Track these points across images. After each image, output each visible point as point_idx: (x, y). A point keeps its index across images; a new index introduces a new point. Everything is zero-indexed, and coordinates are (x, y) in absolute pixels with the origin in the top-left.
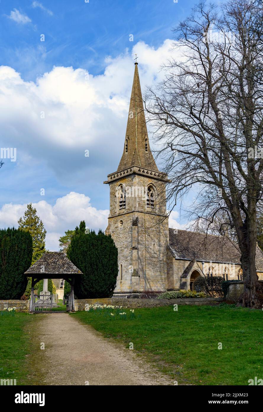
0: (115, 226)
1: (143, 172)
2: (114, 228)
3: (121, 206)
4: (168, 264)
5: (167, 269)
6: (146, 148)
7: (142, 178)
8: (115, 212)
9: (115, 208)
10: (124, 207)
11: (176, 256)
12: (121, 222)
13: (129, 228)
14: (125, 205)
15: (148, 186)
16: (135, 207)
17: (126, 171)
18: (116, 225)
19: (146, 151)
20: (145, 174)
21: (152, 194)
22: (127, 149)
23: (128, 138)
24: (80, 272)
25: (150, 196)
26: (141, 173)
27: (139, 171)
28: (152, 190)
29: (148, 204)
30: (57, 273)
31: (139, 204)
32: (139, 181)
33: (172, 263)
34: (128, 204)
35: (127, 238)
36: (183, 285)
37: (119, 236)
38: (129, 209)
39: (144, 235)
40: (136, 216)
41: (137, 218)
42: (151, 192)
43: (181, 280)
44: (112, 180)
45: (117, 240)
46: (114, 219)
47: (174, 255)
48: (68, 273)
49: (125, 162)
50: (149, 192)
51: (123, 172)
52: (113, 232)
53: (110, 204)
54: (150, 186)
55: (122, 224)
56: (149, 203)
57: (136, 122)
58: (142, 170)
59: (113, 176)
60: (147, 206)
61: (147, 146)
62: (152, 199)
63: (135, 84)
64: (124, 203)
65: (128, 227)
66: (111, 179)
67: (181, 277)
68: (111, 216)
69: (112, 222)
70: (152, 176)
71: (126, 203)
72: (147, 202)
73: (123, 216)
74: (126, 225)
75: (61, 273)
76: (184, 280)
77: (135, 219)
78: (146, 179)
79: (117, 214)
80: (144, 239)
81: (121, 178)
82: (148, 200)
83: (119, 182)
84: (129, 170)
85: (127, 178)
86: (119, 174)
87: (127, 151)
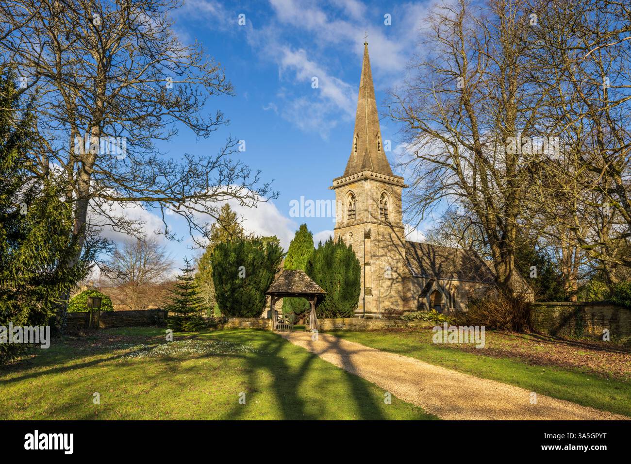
1: (376, 176)
3: (350, 215)
6: (379, 147)
7: (375, 183)
8: (343, 223)
10: (354, 217)
11: (414, 273)
12: (351, 234)
14: (355, 214)
15: (382, 192)
16: (367, 218)
17: (356, 176)
19: (379, 150)
20: (378, 178)
21: (385, 201)
22: (356, 148)
23: (358, 135)
25: (383, 204)
26: (374, 177)
27: (372, 175)
28: (386, 197)
29: (381, 214)
32: (372, 187)
33: (408, 281)
34: (359, 214)
36: (421, 306)
38: (360, 220)
40: (369, 228)
41: (370, 230)
43: (419, 301)
44: (339, 185)
46: (341, 230)
47: (411, 272)
49: (355, 164)
50: (383, 199)
51: (352, 176)
54: (384, 192)
55: (351, 236)
56: (382, 212)
57: (367, 116)
58: (375, 174)
59: (340, 180)
60: (380, 216)
61: (380, 145)
64: (354, 213)
65: (359, 240)
66: (337, 183)
67: (419, 298)
68: (337, 227)
69: (339, 233)
70: (386, 180)
71: (357, 213)
72: (380, 211)
73: (352, 227)
74: (357, 238)
76: (422, 300)
77: (367, 231)
78: (380, 185)
79: (345, 224)
80: (377, 254)
81: (350, 183)
82: (381, 209)
83: (347, 188)
84: (360, 174)
85: (357, 184)
86: (347, 178)
87: (356, 151)
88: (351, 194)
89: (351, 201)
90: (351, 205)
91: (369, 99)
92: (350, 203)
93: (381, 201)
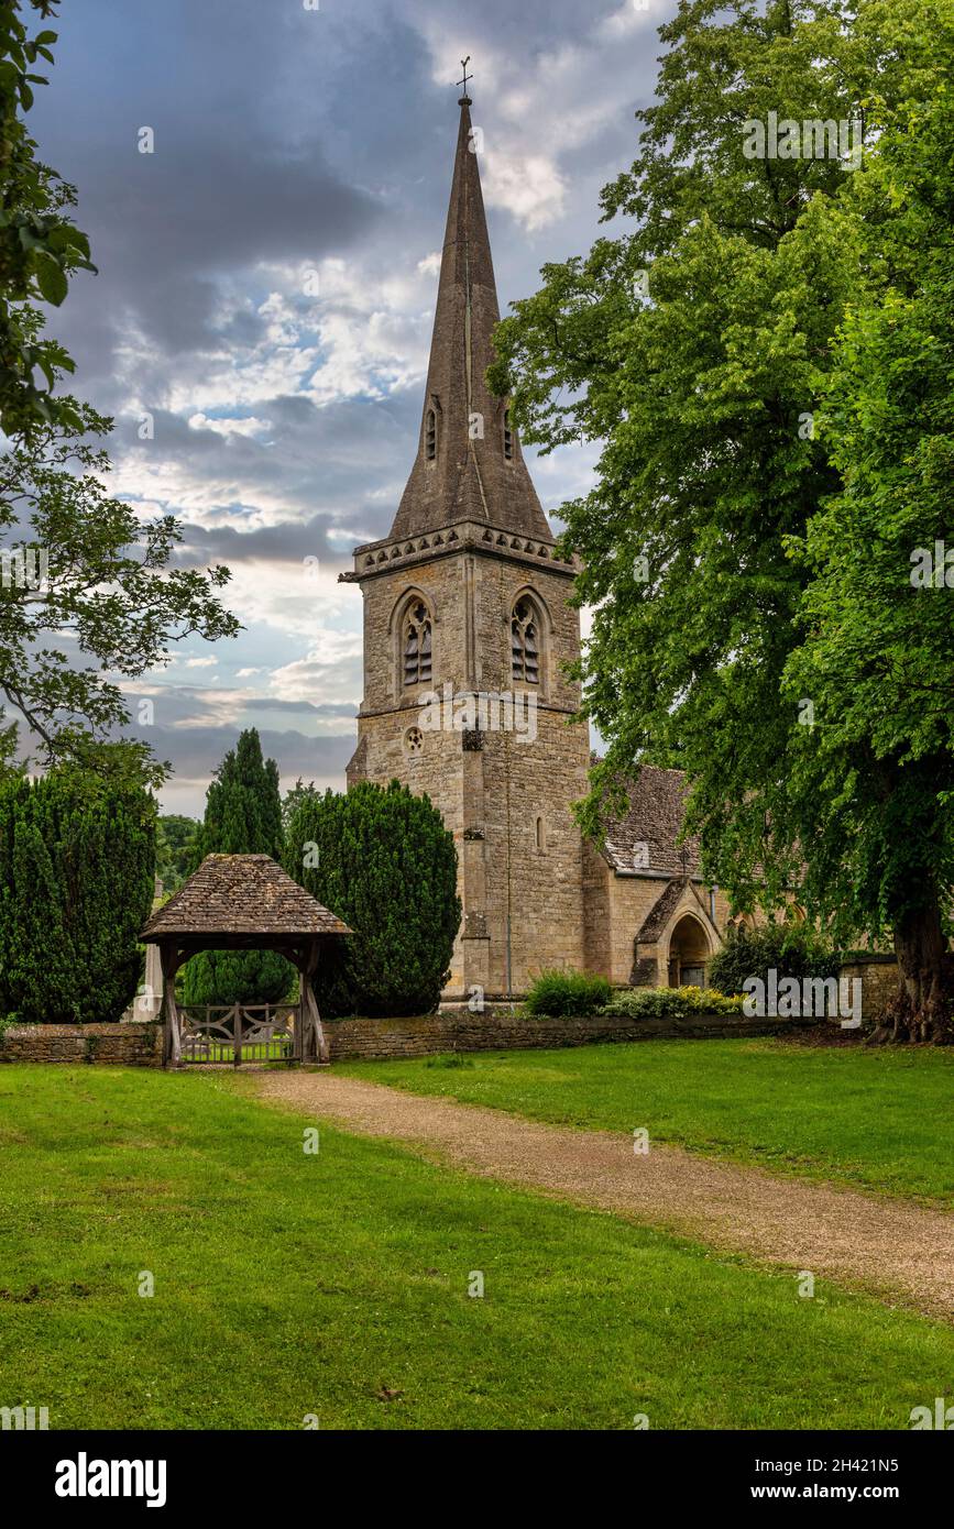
0: (388, 749)
1: (501, 542)
2: (383, 754)
3: (411, 671)
4: (586, 892)
5: (585, 910)
6: (508, 446)
7: (496, 567)
8: (387, 696)
9: (388, 678)
10: (425, 677)
11: (621, 864)
12: (413, 736)
13: (446, 758)
14: (428, 668)
15: (519, 596)
16: (470, 680)
17: (430, 539)
18: (393, 745)
19: (508, 457)
20: (507, 550)
21: (530, 627)
22: (432, 447)
23: (438, 406)
24: (343, 928)
25: (522, 636)
26: (493, 546)
27: (487, 538)
28: (531, 612)
29: (517, 667)
30: (265, 930)
31: (485, 666)
32: (485, 578)
33: (603, 889)
34: (444, 666)
36: (643, 972)
39: (504, 785)
42: (527, 621)
43: (635, 953)
44: (374, 568)
46: (382, 719)
47: (612, 858)
48: (303, 930)
49: (427, 501)
50: (521, 619)
51: (419, 540)
52: (380, 772)
53: (365, 662)
54: (526, 597)
55: (416, 740)
56: (519, 661)
57: (468, 343)
58: (496, 535)
59: (375, 555)
60: (511, 675)
61: (511, 440)
62: (530, 648)
63: (462, 185)
64: (426, 663)
65: (443, 755)
66: (369, 564)
67: (636, 943)
68: (367, 710)
69: (374, 732)
70: (534, 557)
71: (434, 661)
72: (512, 660)
74: (435, 746)
75: (279, 930)
76: (645, 952)
78: (511, 572)
79: (395, 702)
80: (505, 801)
81: (411, 565)
82: (517, 652)
83: (403, 581)
84: (445, 534)
85: (437, 567)
86: (402, 547)
87: (432, 458)
88: (414, 598)
89: (415, 622)
90: (413, 634)
91: (476, 287)
92: (412, 628)
93: (515, 624)
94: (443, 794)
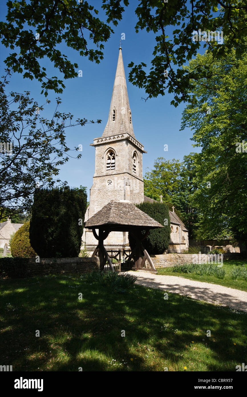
0: (102, 185)
2: (100, 186)
3: (108, 167)
8: (102, 173)
9: (102, 168)
15: (134, 153)
17: (116, 137)
18: (104, 184)
19: (130, 123)
20: (133, 142)
22: (114, 118)
23: (116, 109)
25: (134, 162)
26: (130, 140)
28: (135, 157)
31: (129, 167)
32: (129, 147)
34: (119, 166)
35: (116, 196)
37: (107, 193)
38: (119, 170)
40: (128, 177)
41: (128, 179)
44: (99, 143)
45: (104, 197)
46: (100, 178)
49: (112, 129)
51: (113, 137)
52: (99, 190)
58: (131, 138)
59: (100, 140)
61: (131, 119)
62: (135, 165)
64: (113, 165)
66: (97, 142)
68: (96, 175)
70: (136, 145)
71: (116, 164)
73: (112, 176)
78: (132, 147)
79: (104, 174)
81: (110, 143)
83: (107, 146)
84: (120, 136)
85: (117, 143)
86: (108, 139)
87: (114, 120)
88: (110, 150)
90: (109, 159)
92: (109, 157)
94: (118, 196)
